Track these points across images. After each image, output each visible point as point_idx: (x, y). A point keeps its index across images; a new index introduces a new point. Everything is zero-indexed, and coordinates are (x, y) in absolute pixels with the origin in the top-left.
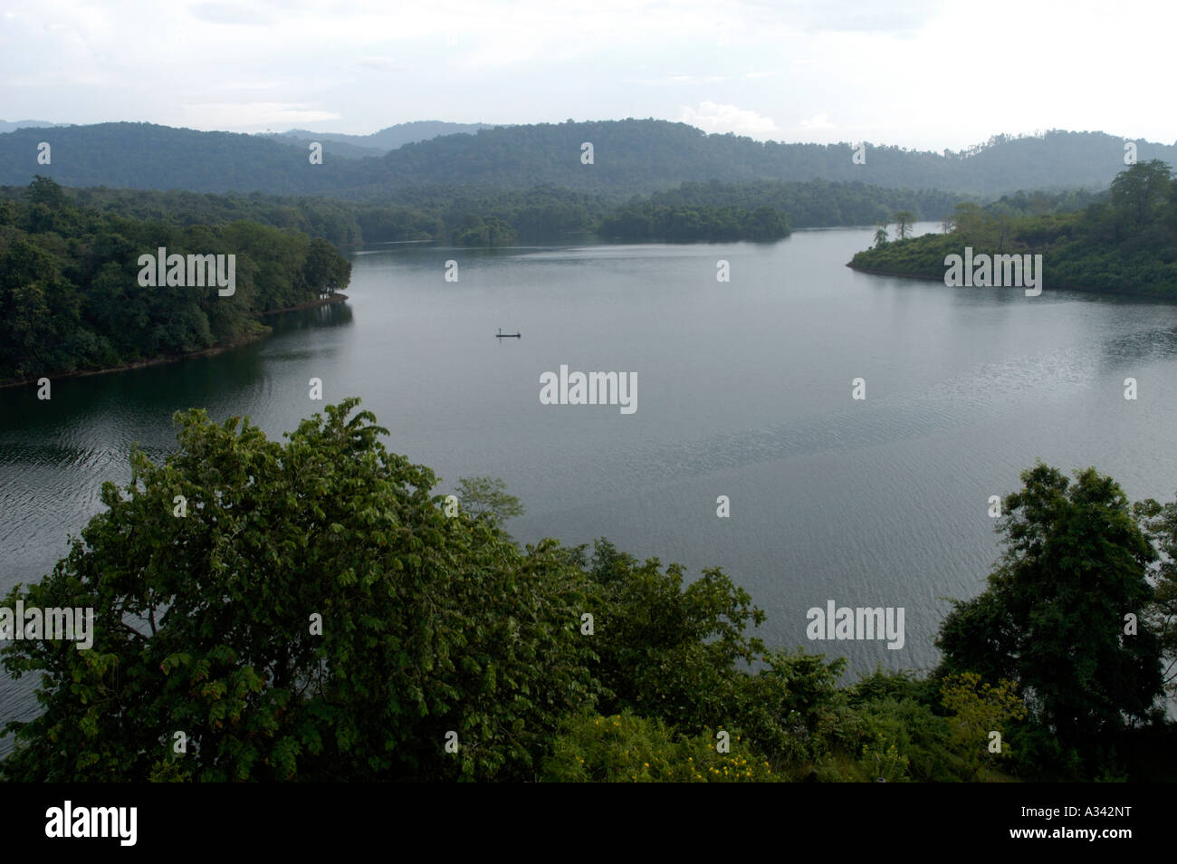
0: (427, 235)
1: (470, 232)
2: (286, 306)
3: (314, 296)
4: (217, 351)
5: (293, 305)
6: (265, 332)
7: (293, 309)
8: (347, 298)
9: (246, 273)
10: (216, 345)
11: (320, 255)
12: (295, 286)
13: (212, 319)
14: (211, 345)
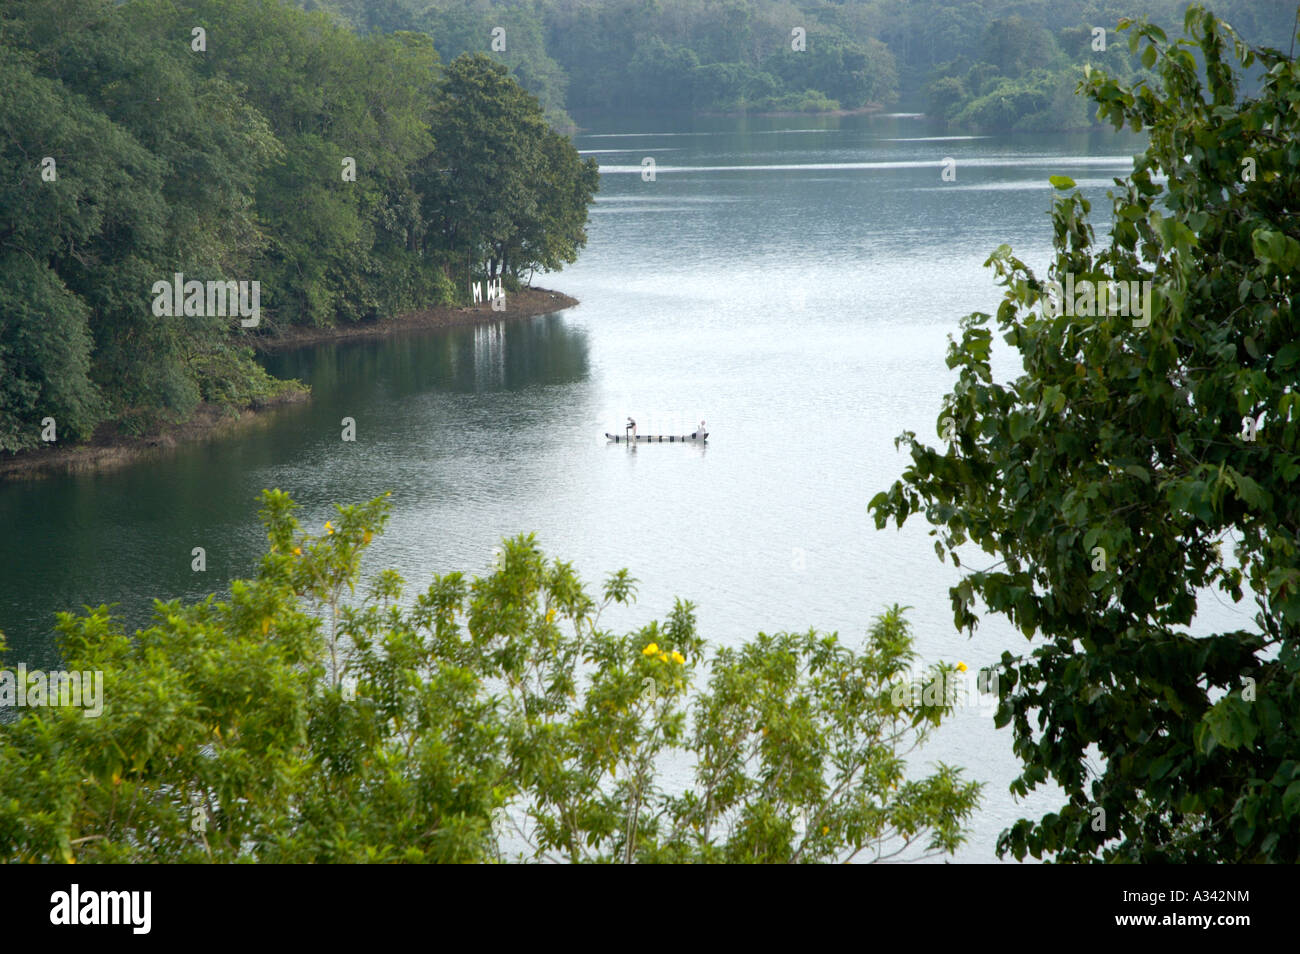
0: (824, 102)
1: (1008, 88)
2: (342, 317)
3: (447, 283)
4: (113, 458)
5: (371, 318)
6: (280, 404)
7: (368, 331)
8: (568, 302)
9: (232, 159)
10: (106, 436)
11: (482, 123)
12: (384, 243)
13: (101, 327)
14: (87, 436)
